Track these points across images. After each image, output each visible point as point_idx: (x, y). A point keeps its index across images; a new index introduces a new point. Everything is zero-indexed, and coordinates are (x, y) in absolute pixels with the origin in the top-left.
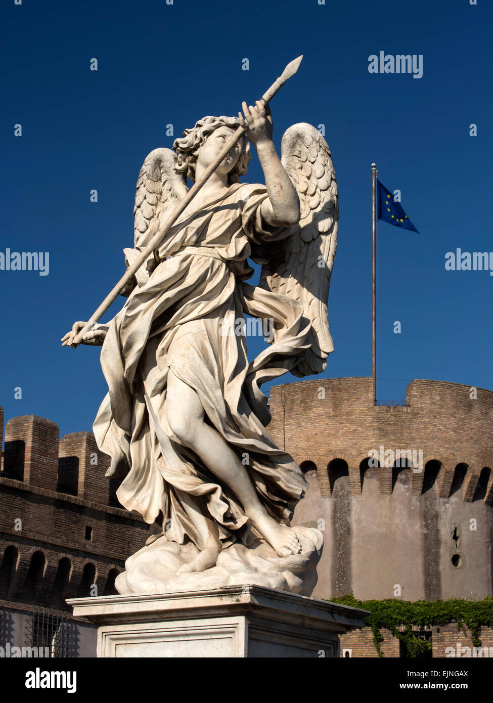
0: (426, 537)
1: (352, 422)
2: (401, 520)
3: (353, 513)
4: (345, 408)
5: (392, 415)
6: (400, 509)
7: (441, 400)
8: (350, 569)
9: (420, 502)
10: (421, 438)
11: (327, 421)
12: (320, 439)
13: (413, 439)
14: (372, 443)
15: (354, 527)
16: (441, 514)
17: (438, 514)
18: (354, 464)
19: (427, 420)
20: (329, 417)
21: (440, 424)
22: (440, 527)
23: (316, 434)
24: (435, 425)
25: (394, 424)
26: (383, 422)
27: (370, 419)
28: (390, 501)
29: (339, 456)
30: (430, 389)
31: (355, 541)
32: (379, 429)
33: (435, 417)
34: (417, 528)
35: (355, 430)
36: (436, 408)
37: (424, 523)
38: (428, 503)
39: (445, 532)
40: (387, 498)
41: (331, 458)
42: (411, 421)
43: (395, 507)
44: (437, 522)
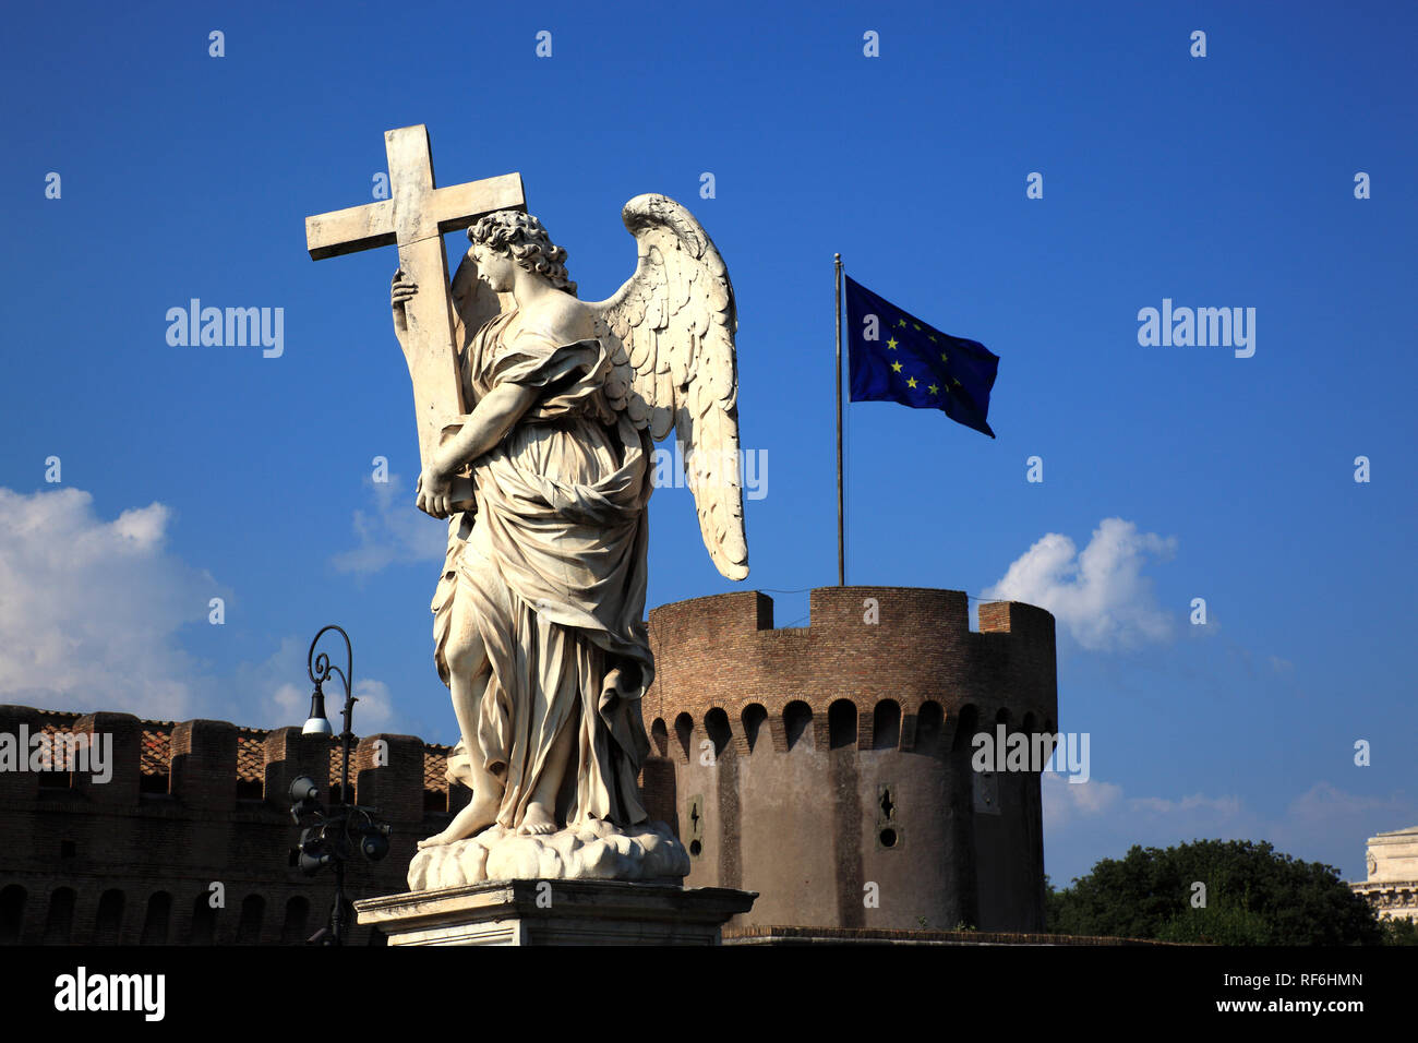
0: (839, 808)
1: (731, 657)
2: (803, 788)
3: (742, 781)
4: (723, 638)
5: (781, 642)
6: (801, 772)
7: (852, 612)
8: (740, 859)
9: (830, 759)
10: (822, 671)
11: (704, 656)
12: (696, 681)
13: (810, 673)
14: (756, 683)
15: (744, 800)
16: (862, 773)
17: (856, 775)
18: (735, 713)
19: (830, 644)
20: (705, 650)
21: (849, 647)
22: (860, 792)
23: (692, 675)
24: (843, 650)
25: (786, 655)
26: (770, 653)
27: (752, 650)
28: (787, 760)
29: (718, 704)
30: (835, 600)
31: (744, 819)
32: (765, 663)
33: (843, 639)
34: (825, 796)
35: (734, 668)
36: (844, 625)
37: (836, 789)
38: (841, 759)
39: (868, 798)
40: (783, 756)
41: (708, 708)
42: (806, 647)
43: (794, 770)
44: (856, 785)
